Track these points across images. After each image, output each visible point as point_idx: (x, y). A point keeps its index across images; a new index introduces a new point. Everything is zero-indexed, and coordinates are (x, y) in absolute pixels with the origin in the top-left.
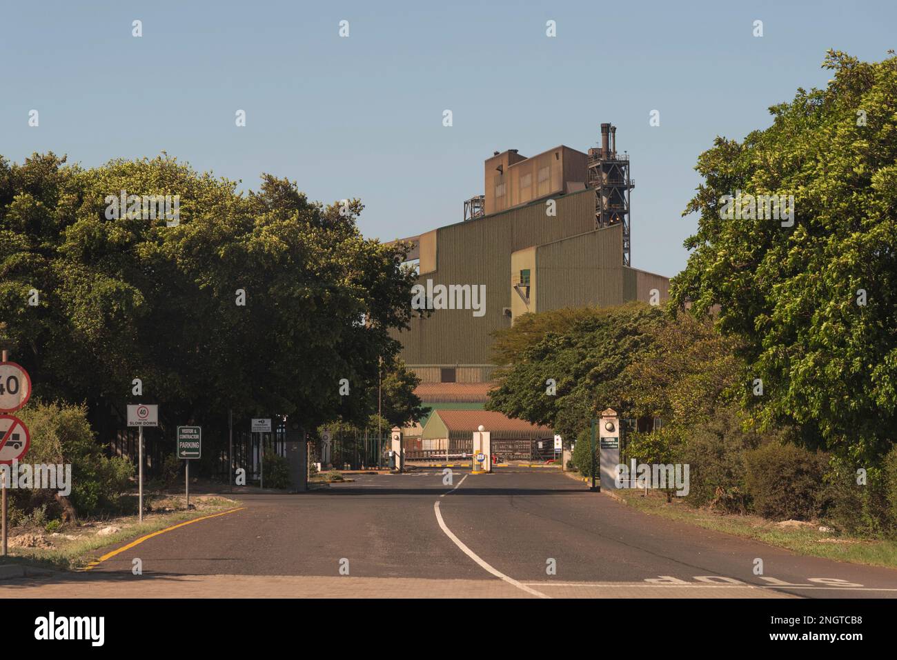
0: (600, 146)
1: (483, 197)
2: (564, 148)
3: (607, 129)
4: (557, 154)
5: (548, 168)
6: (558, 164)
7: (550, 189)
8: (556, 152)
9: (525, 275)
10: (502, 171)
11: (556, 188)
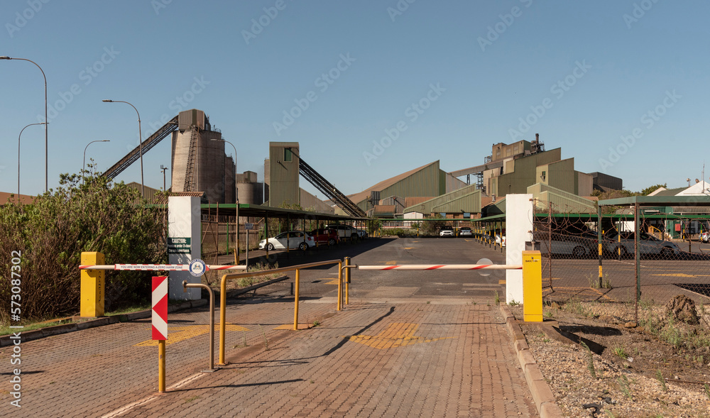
0: (535, 140)
1: (491, 156)
2: (524, 141)
3: (537, 135)
5: (518, 147)
6: (522, 146)
7: (519, 152)
8: (521, 142)
9: (544, 173)
11: (521, 152)
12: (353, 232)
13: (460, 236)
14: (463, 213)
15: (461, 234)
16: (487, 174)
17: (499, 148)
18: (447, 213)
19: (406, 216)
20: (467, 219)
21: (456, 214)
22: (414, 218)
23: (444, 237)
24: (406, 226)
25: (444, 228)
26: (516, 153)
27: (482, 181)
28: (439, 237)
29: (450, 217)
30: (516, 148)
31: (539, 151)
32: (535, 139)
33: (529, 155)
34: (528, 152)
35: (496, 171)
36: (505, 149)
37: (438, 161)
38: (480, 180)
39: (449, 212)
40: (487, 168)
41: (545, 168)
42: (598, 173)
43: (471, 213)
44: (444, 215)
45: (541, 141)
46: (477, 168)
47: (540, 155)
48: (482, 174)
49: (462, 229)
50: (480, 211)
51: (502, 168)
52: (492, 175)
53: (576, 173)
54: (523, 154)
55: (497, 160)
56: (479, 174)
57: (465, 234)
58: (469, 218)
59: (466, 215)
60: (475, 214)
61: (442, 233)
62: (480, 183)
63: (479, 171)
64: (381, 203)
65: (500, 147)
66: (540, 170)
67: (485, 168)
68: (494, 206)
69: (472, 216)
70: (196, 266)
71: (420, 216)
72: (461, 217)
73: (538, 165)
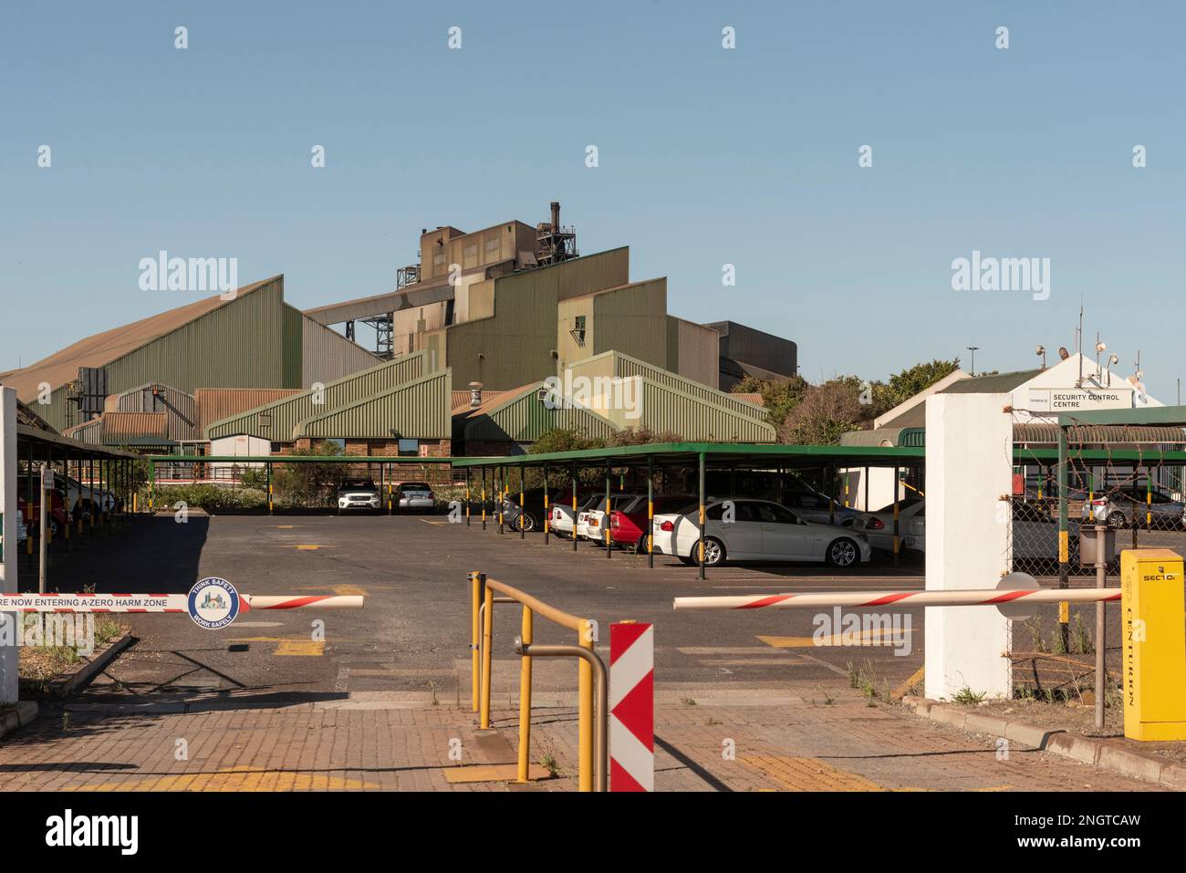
0: (550, 221)
1: (418, 265)
2: (517, 222)
3: (556, 207)
4: (509, 228)
5: (498, 240)
6: (510, 238)
7: (500, 257)
8: (509, 226)
9: (580, 322)
10: (442, 244)
11: (507, 255)
12: (86, 495)
13: (399, 511)
14: (397, 439)
15: (403, 502)
16: (406, 321)
17: (441, 242)
18: (348, 441)
19: (219, 448)
20: (409, 458)
21: (375, 443)
22: (242, 453)
23: (352, 511)
24: (221, 478)
25: (350, 486)
26: (494, 258)
27: (390, 342)
28: (337, 512)
29: (360, 451)
30: (491, 245)
31: (561, 256)
32: (547, 218)
33: (530, 269)
34: (528, 258)
35: (433, 312)
36: (459, 245)
37: (280, 279)
38: (384, 337)
39: (354, 435)
40: (405, 301)
41: (583, 306)
42: (730, 323)
43: (422, 441)
44: (341, 443)
45: (566, 225)
46: (375, 301)
47: (566, 269)
48: (389, 320)
49: (405, 487)
50: (449, 434)
51: (451, 303)
52: (422, 323)
53: (673, 322)
54: (515, 262)
55: (434, 278)
56: (381, 320)
57: (414, 502)
58: (415, 453)
59: (406, 445)
60: (433, 441)
61: (345, 501)
62: (383, 348)
63: (382, 312)
64: (111, 405)
65: (444, 241)
66: (569, 311)
67: (400, 302)
68: (486, 419)
69: (424, 451)
70: (208, 599)
71: (262, 448)
72: (390, 452)
73: (563, 297)
